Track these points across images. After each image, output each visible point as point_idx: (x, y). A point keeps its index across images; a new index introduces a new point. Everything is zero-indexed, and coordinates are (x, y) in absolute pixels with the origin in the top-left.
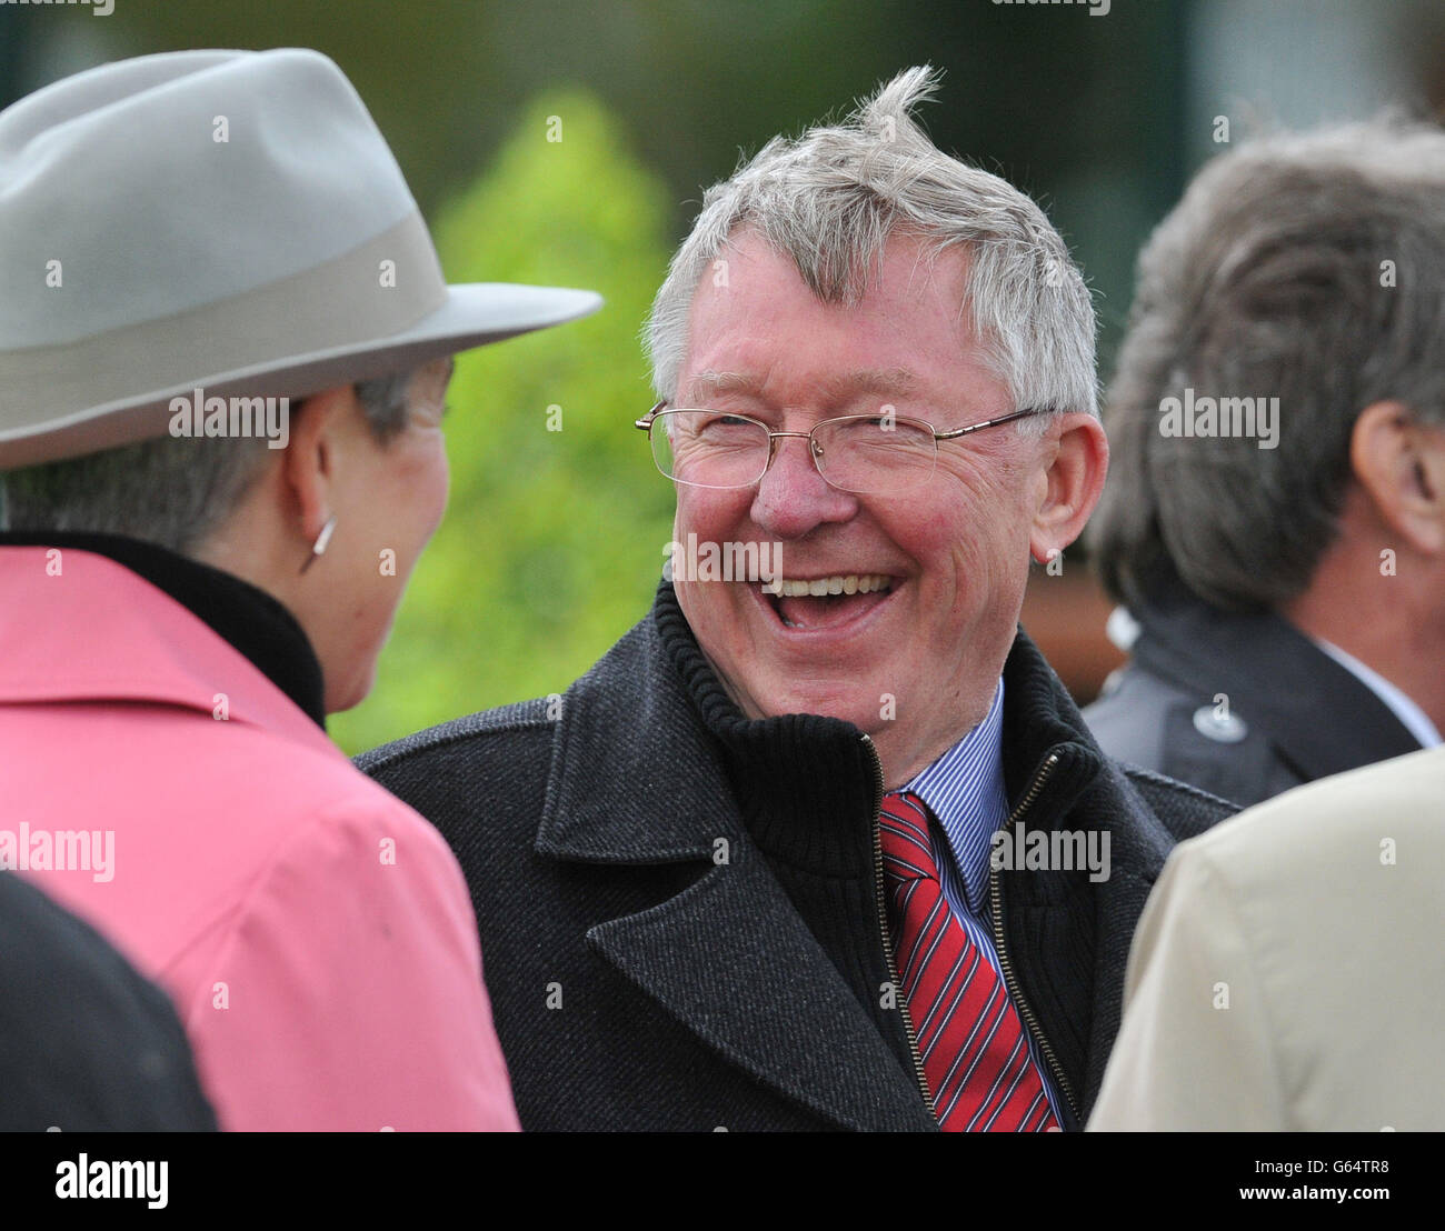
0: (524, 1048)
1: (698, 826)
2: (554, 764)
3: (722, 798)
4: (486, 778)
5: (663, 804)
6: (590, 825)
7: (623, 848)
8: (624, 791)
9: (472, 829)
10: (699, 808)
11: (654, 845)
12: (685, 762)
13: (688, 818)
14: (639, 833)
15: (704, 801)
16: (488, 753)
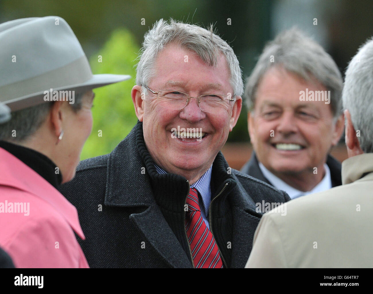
0: (98, 253)
1: (144, 198)
2: (107, 179)
3: (150, 191)
4: (91, 182)
5: (135, 191)
6: (117, 196)
7: (125, 203)
8: (125, 186)
9: (87, 196)
10: (144, 193)
11: (133, 202)
12: (141, 181)
13: (142, 196)
14: (129, 198)
15: (146, 192)
16: (91, 175)
